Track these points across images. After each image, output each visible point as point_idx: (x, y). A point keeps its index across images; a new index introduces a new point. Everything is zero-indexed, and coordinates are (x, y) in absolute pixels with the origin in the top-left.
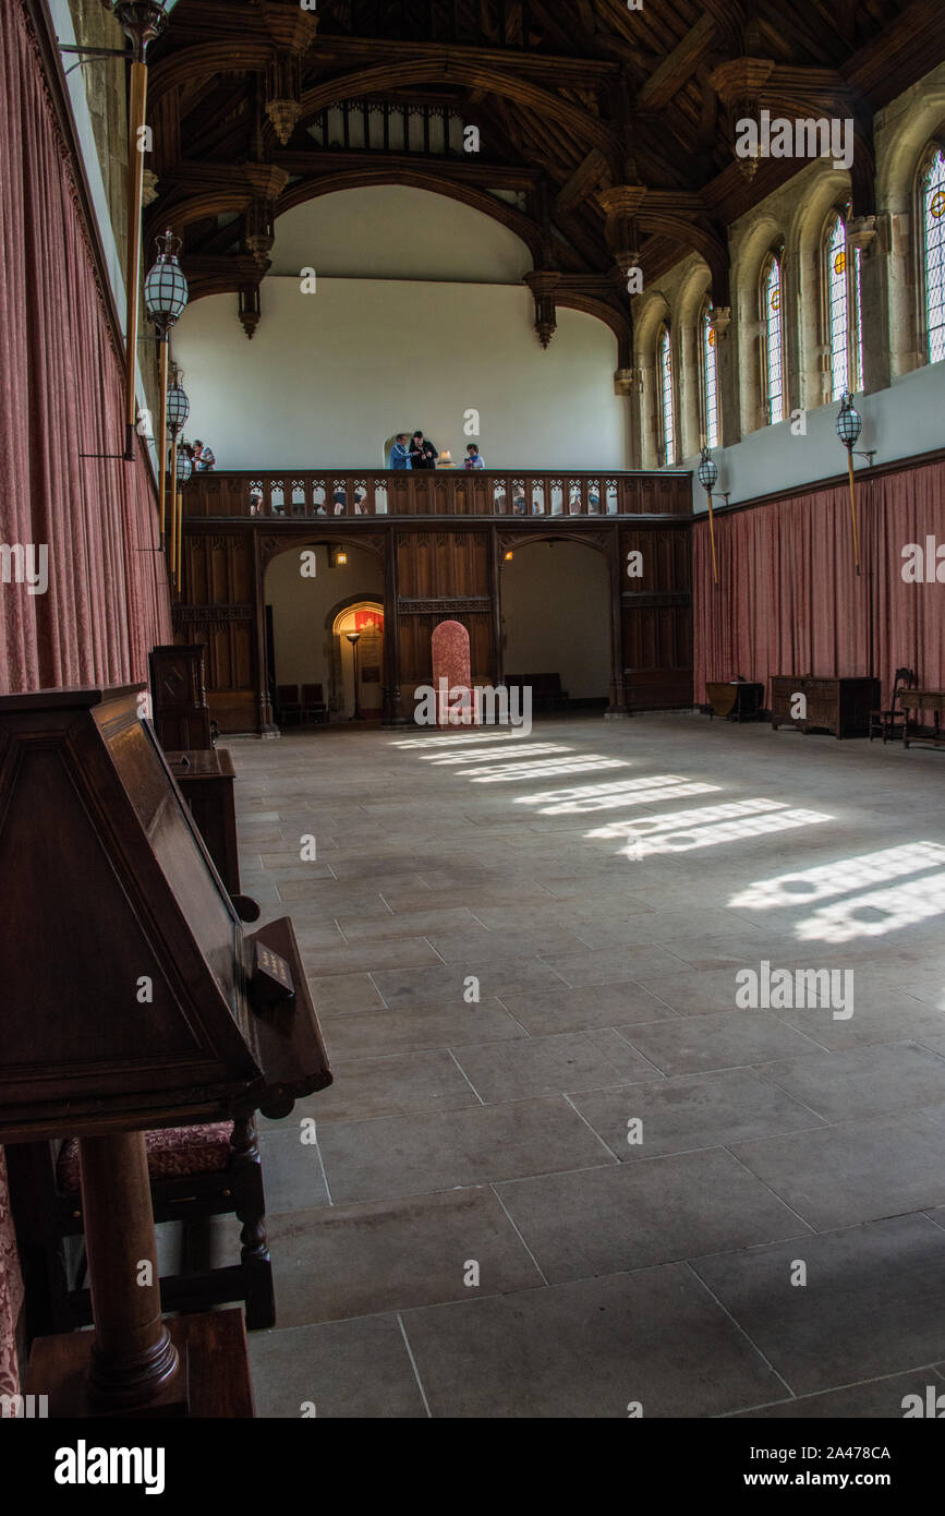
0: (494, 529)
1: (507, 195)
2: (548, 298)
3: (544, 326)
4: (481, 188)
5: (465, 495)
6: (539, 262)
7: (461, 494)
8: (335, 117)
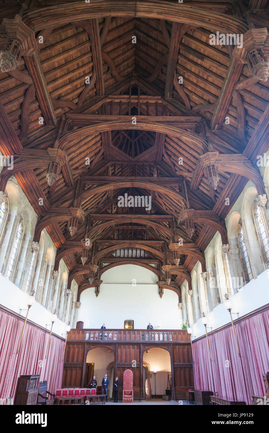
0: (141, 345)
1: (153, 265)
2: (161, 287)
3: (161, 293)
4: (147, 264)
5: (135, 336)
6: (160, 280)
7: (134, 335)
8: (118, 252)
